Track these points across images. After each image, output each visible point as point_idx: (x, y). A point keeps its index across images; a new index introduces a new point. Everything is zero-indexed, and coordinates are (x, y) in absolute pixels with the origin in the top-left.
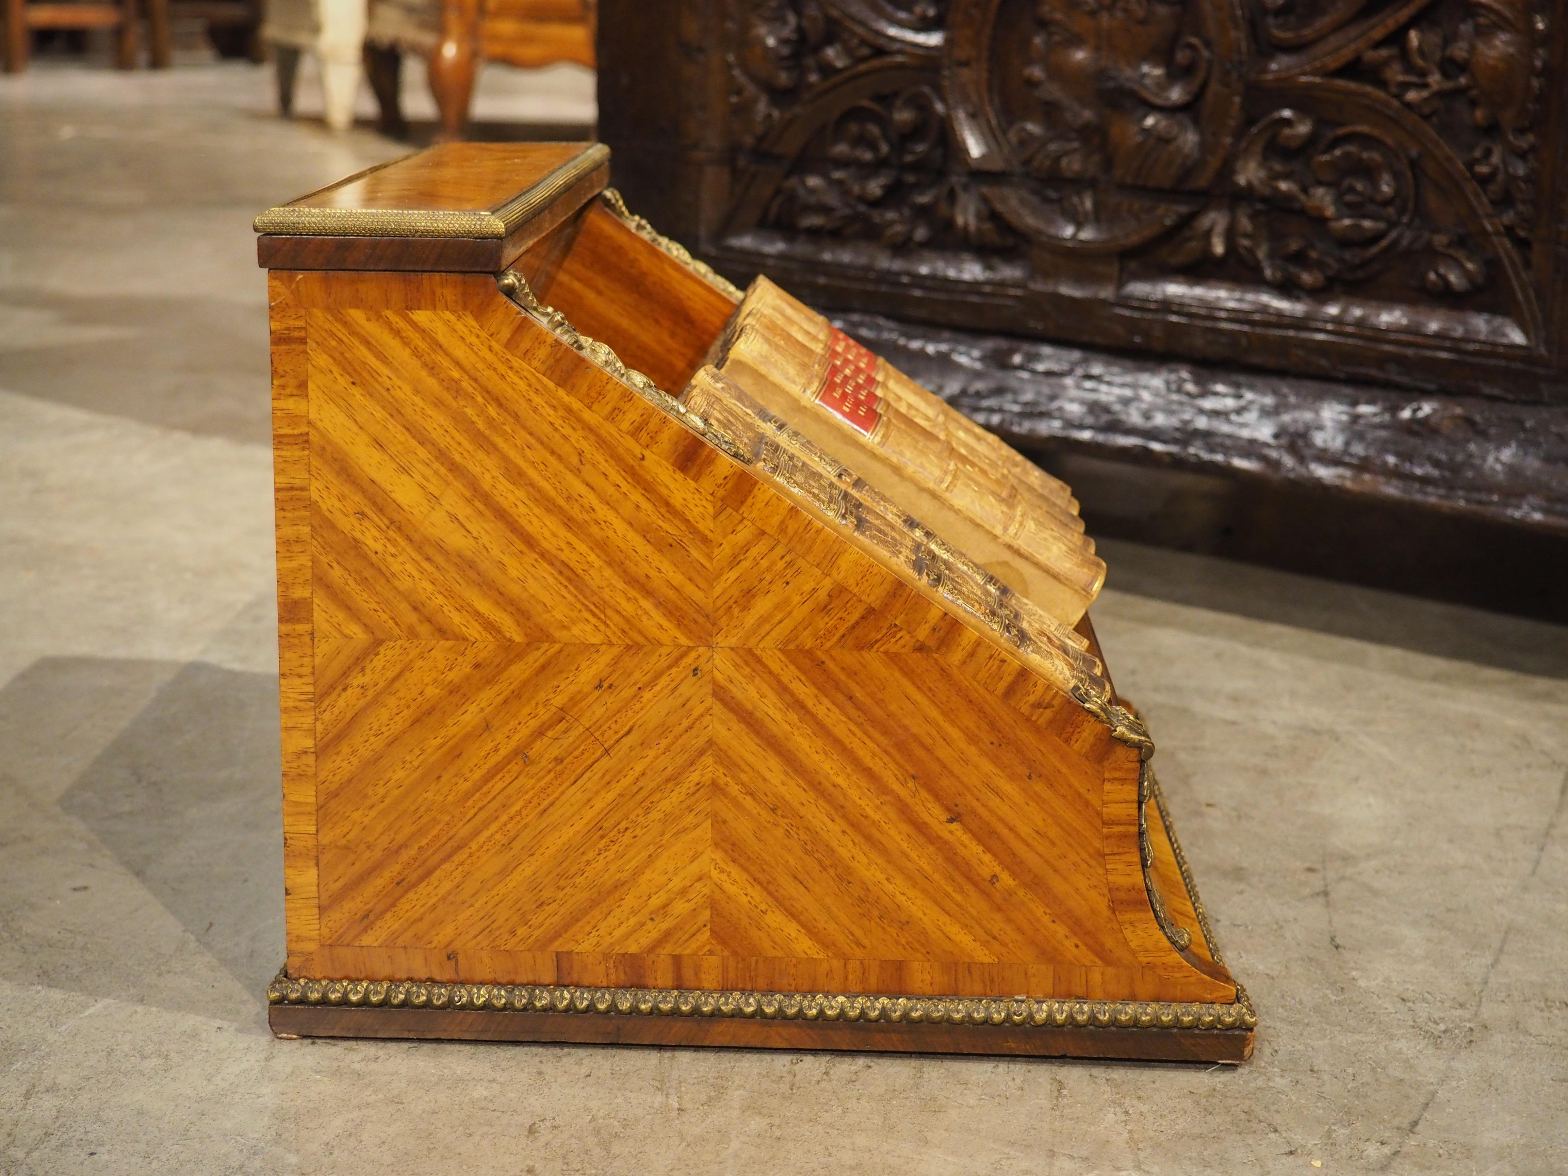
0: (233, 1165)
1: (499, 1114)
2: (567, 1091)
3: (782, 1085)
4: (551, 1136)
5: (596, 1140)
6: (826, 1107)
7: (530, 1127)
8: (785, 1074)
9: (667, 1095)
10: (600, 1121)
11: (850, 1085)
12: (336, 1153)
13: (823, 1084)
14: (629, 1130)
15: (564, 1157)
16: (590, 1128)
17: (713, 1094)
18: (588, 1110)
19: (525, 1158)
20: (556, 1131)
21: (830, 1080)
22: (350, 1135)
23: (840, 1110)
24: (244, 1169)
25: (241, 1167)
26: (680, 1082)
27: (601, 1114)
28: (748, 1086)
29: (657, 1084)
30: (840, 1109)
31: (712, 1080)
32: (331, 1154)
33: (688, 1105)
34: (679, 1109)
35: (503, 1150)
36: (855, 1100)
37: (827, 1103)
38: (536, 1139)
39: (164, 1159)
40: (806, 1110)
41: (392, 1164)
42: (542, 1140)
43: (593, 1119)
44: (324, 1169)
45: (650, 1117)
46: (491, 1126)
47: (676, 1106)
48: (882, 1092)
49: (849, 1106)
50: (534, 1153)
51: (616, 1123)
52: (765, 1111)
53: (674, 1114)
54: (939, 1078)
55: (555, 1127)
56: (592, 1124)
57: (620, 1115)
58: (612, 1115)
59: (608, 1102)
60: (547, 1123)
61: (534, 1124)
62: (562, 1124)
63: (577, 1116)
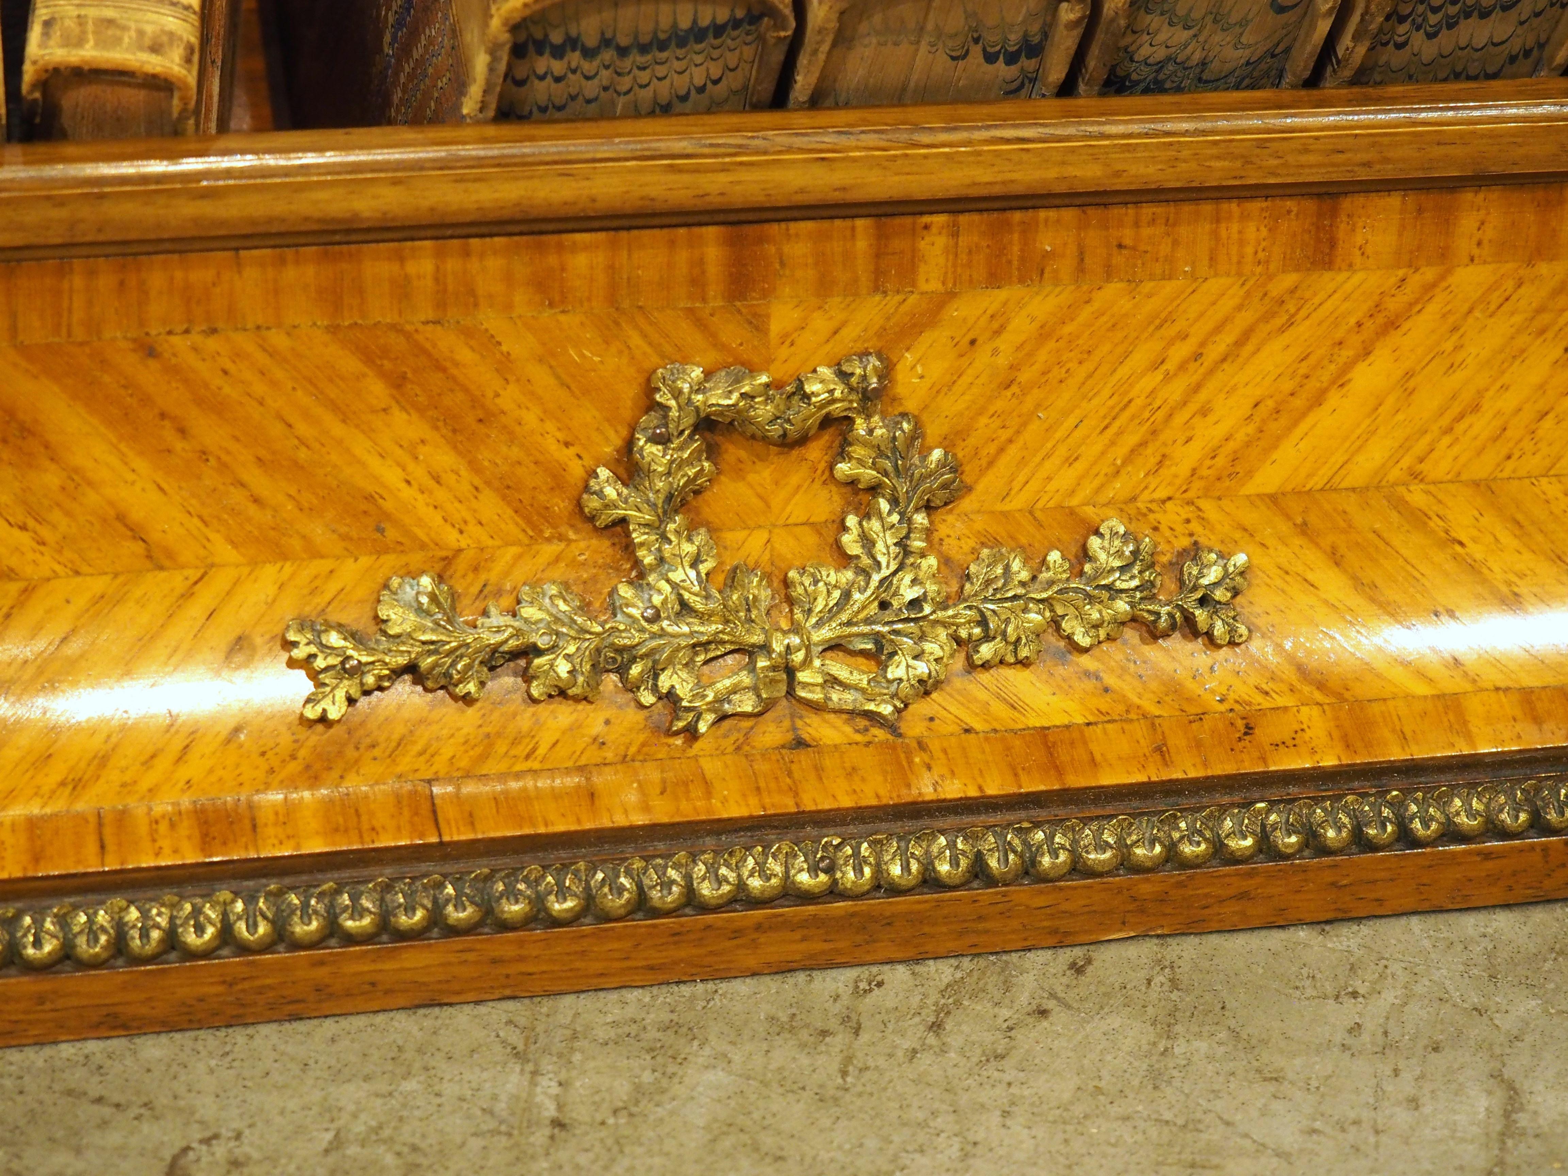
1: (106, 1111)
2: (290, 1049)
3: (821, 1060)
6: (922, 1137)
7: (175, 1159)
8: (833, 1024)
9: (535, 1073)
10: (352, 1150)
11: (991, 1070)
13: (925, 1060)
17: (647, 1077)
18: (330, 1111)
21: (943, 1050)
23: (954, 1152)
26: (575, 1037)
27: (359, 1128)
28: (737, 1057)
29: (515, 1038)
30: (956, 1143)
31: (653, 1034)
33: (580, 1113)
34: (558, 1124)
36: (995, 1118)
37: (923, 1125)
40: (872, 1143)
43: (337, 1143)
45: (476, 1144)
46: (78, 1151)
47: (550, 1110)
48: (1066, 1096)
49: (980, 1136)
51: (389, 1159)
52: (768, 1141)
53: (540, 1137)
54: (1210, 1058)
55: (236, 1164)
56: (331, 1160)
57: (406, 1134)
58: (386, 1133)
59: (384, 1088)
60: (220, 1150)
61: (186, 1149)
62: (256, 1155)
63: (300, 1130)
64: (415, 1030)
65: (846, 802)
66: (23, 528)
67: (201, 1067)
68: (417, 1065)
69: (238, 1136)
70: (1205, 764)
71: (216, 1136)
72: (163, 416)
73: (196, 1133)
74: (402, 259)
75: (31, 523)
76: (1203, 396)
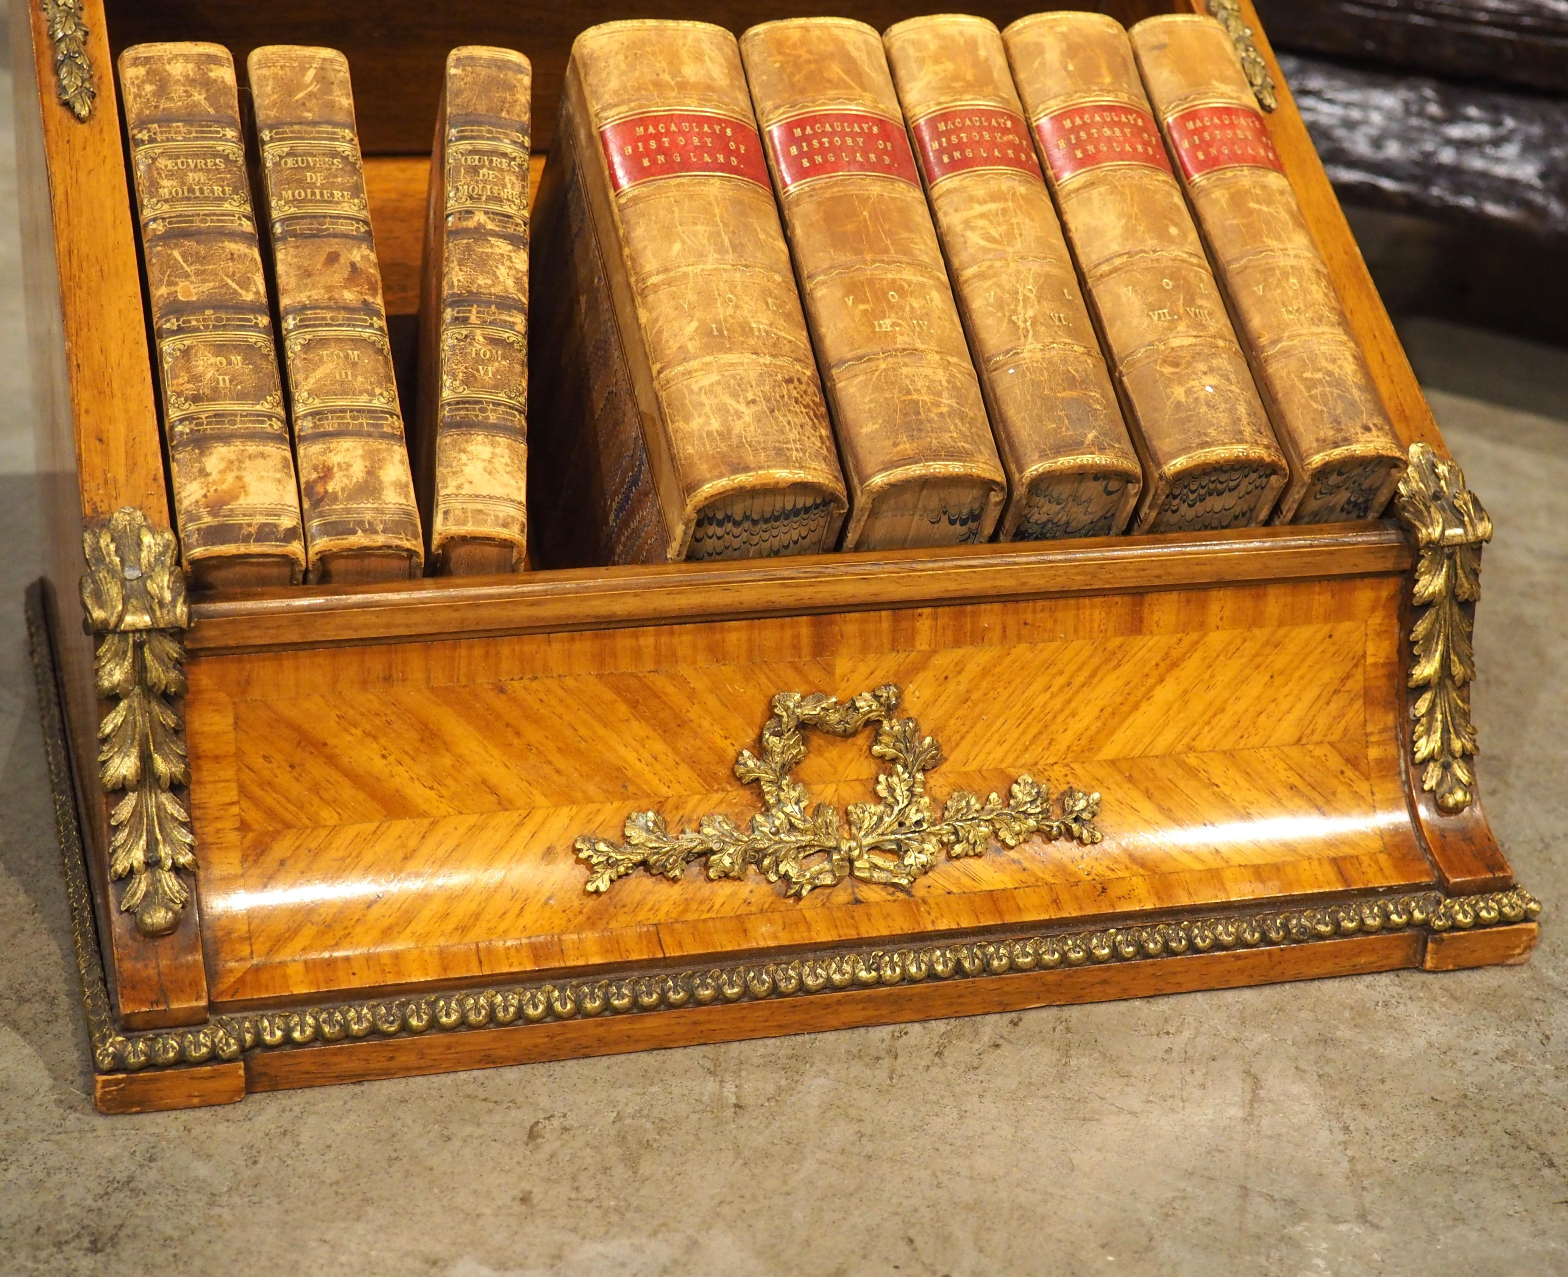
0: (119, 1177)
1: (491, 1105)
2: (585, 1072)
3: (877, 1072)
4: (558, 1144)
5: (620, 1151)
6: (936, 1109)
7: (532, 1127)
8: (882, 1054)
9: (722, 1081)
10: (628, 1121)
11: (971, 1075)
12: (262, 1159)
13: (935, 1071)
14: (666, 1137)
15: (574, 1179)
16: (613, 1133)
17: (783, 1082)
18: (612, 1103)
19: (520, 1178)
20: (566, 1136)
21: (944, 1065)
22: (285, 1133)
23: (955, 1115)
24: (132, 1185)
25: (131, 1179)
26: (741, 1063)
27: (630, 1110)
28: (832, 1072)
29: (709, 1064)
30: (955, 1111)
31: (784, 1061)
32: (255, 1163)
33: (749, 1100)
34: (736, 1106)
35: (491, 1164)
36: (975, 1099)
37: (937, 1102)
38: (537, 1147)
39: (26, 1163)
40: (910, 1112)
41: (337, 1183)
42: (547, 1149)
43: (619, 1118)
44: (242, 1187)
45: (694, 1117)
46: (479, 1125)
47: (733, 1100)
48: (1013, 1087)
49: (968, 1107)
50: (534, 1170)
51: (649, 1125)
52: (853, 1112)
53: (729, 1113)
54: (1090, 1067)
55: (565, 1129)
56: (617, 1126)
57: (655, 1113)
58: (645, 1112)
59: (641, 1091)
60: (556, 1123)
61: (537, 1123)
62: (576, 1125)
63: (597, 1112)
64: (652, 1061)
65: (885, 932)
66: (432, 788)
67: (538, 1082)
68: (657, 1079)
69: (564, 1116)
70: (1081, 908)
71: (552, 1116)
72: (507, 725)
73: (541, 1115)
74: (637, 637)
75: (436, 785)
76: (1073, 705)
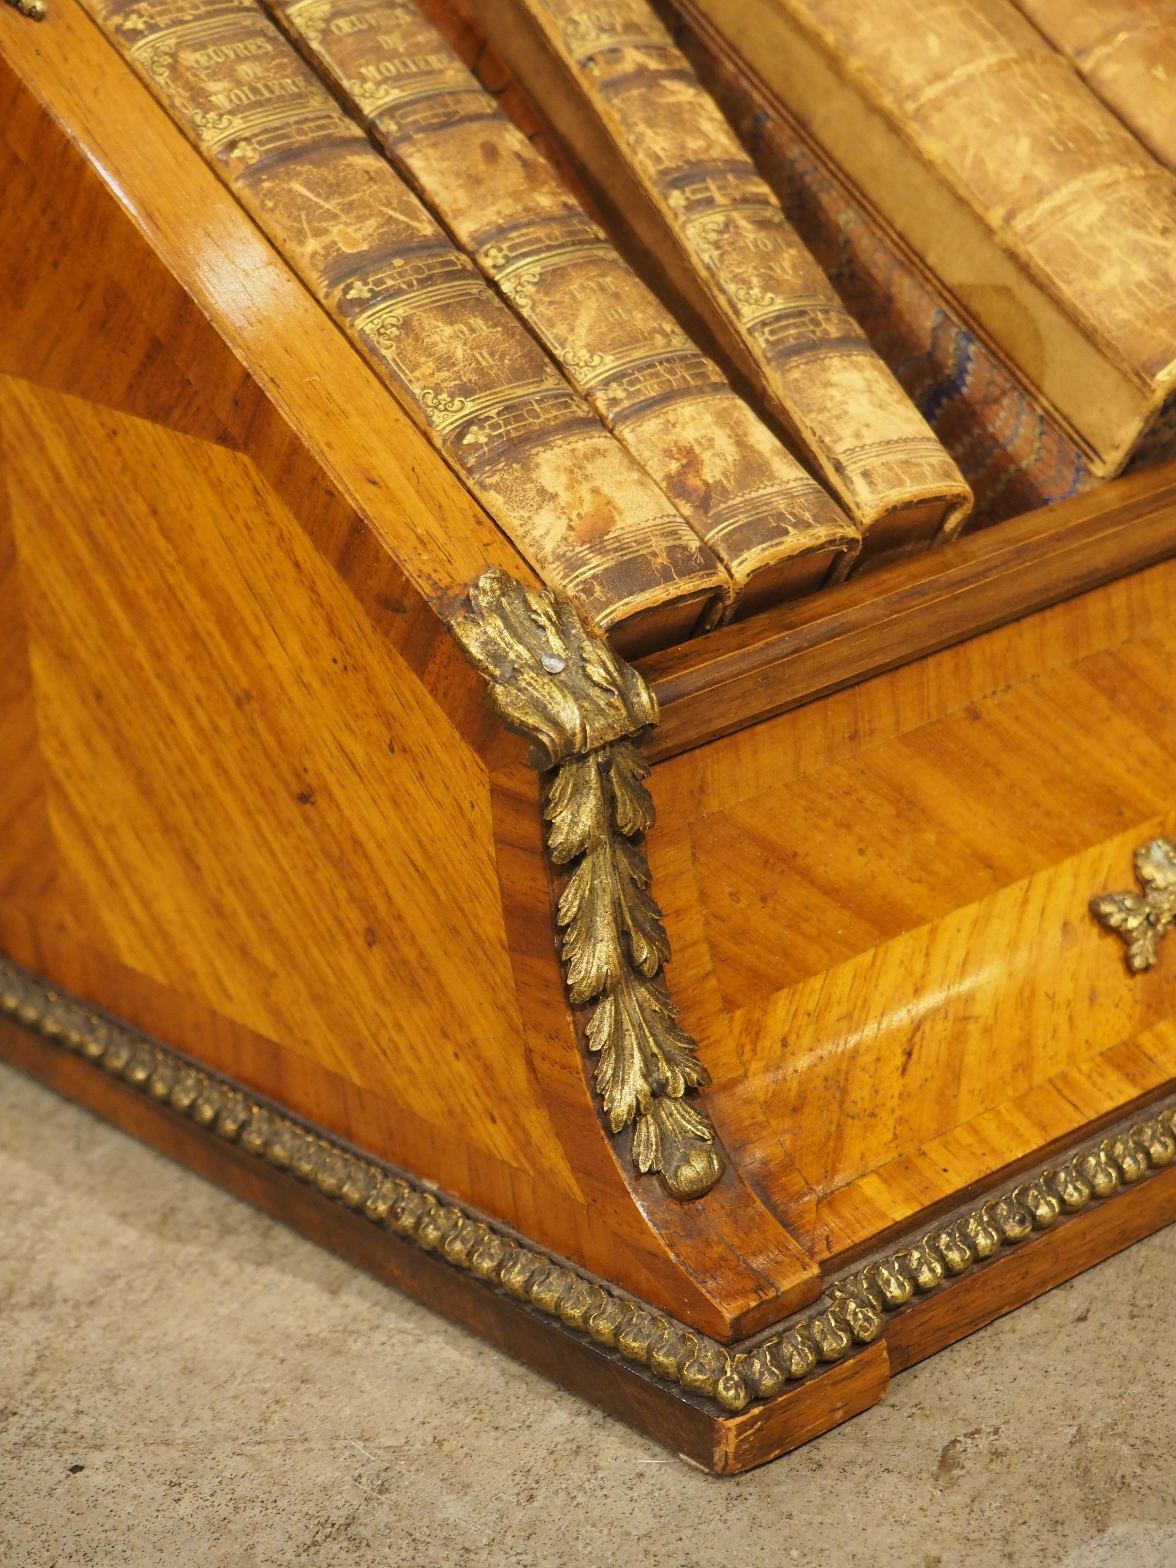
0: (333, 1518)
2: (1032, 1358)
4: (984, 1478)
5: (1080, 1495)
7: (946, 1449)
10: (1094, 1442)
12: (541, 1495)
14: (1151, 1471)
15: (1006, 1540)
16: (1069, 1461)
18: (1071, 1410)
19: (924, 1536)
20: (995, 1466)
22: (577, 1452)
24: (352, 1530)
25: (351, 1521)
27: (1097, 1424)
32: (531, 1498)
35: (880, 1511)
38: (953, 1484)
39: (207, 1490)
41: (648, 1536)
42: (967, 1485)
43: (1080, 1437)
44: (509, 1539)
50: (945, 1522)
51: (1126, 1450)
55: (997, 1454)
56: (1075, 1450)
57: (1137, 1429)
58: (1120, 1428)
59: (1116, 1391)
60: (983, 1443)
61: (954, 1442)
62: (1013, 1447)
63: (1047, 1426)
64: (1136, 1342)
67: (959, 1374)
68: (1141, 1372)
69: (996, 1431)
71: (978, 1431)
73: (961, 1430)
